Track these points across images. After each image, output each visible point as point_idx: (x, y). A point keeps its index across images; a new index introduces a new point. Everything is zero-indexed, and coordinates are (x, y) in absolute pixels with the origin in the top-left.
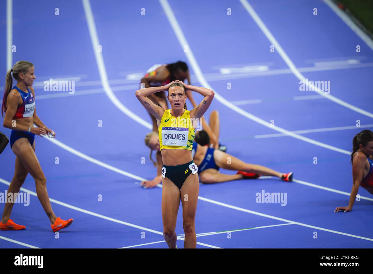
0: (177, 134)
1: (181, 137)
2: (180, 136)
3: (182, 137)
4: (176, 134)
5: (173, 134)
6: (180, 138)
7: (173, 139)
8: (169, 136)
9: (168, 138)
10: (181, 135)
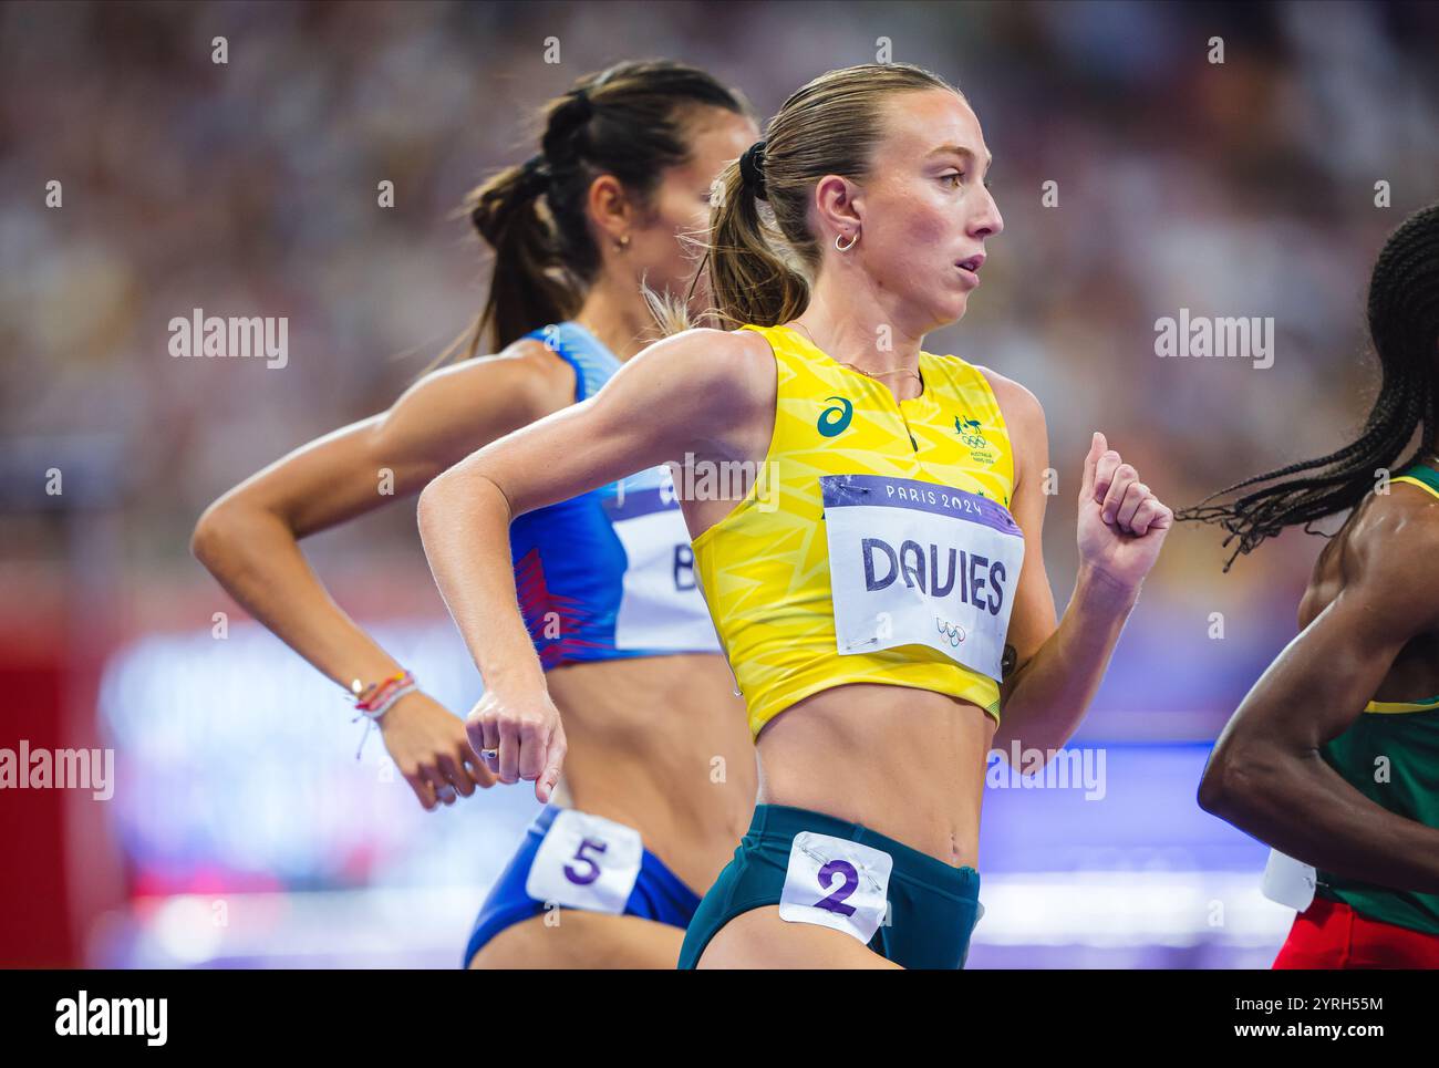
0: (963, 554)
1: (981, 583)
2: (982, 572)
3: (988, 583)
4: (953, 552)
5: (934, 548)
6: (982, 594)
7: (937, 592)
8: (903, 558)
9: (900, 579)
10: (984, 562)
